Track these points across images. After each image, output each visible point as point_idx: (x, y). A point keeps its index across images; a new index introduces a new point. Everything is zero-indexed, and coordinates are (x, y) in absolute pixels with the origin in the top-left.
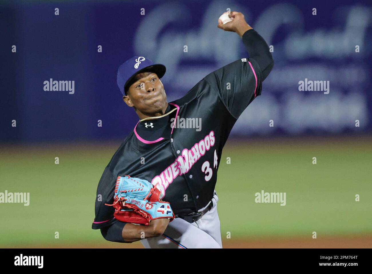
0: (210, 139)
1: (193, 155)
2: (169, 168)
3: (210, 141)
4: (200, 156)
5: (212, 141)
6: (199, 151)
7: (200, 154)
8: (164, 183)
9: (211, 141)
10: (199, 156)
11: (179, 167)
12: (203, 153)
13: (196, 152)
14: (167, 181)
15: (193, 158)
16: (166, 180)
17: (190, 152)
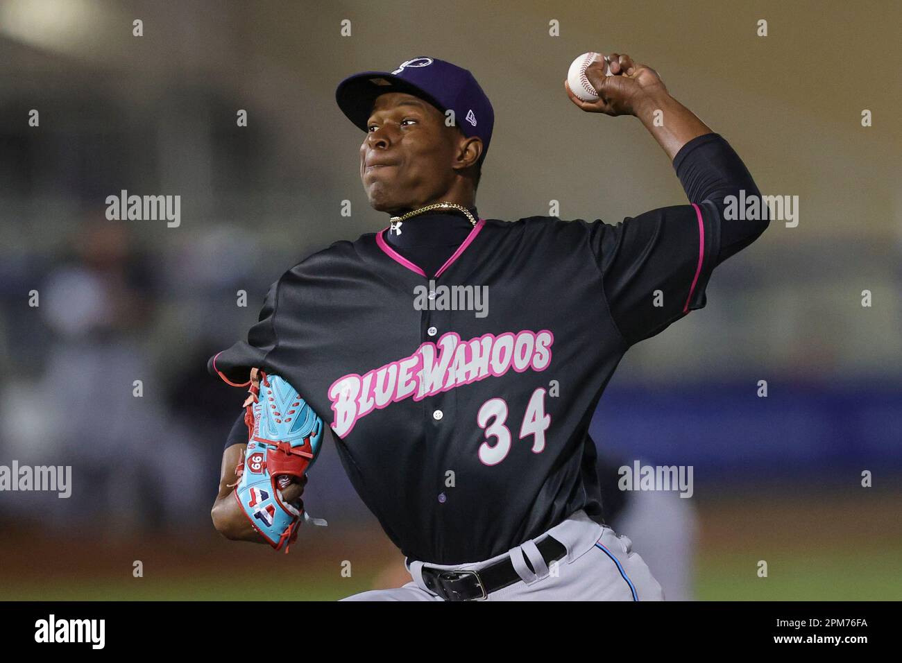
0: (535, 348)
1: (468, 358)
2: (393, 368)
3: (534, 352)
4: (487, 373)
5: (541, 357)
6: (490, 359)
7: (490, 367)
8: (362, 400)
9: (537, 356)
10: (484, 373)
11: (419, 374)
12: (500, 369)
13: (481, 355)
14: (372, 399)
15: (464, 368)
16: (372, 394)
17: (463, 346)
